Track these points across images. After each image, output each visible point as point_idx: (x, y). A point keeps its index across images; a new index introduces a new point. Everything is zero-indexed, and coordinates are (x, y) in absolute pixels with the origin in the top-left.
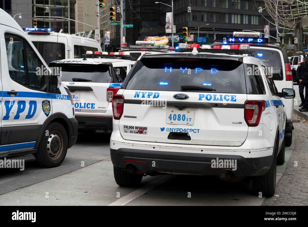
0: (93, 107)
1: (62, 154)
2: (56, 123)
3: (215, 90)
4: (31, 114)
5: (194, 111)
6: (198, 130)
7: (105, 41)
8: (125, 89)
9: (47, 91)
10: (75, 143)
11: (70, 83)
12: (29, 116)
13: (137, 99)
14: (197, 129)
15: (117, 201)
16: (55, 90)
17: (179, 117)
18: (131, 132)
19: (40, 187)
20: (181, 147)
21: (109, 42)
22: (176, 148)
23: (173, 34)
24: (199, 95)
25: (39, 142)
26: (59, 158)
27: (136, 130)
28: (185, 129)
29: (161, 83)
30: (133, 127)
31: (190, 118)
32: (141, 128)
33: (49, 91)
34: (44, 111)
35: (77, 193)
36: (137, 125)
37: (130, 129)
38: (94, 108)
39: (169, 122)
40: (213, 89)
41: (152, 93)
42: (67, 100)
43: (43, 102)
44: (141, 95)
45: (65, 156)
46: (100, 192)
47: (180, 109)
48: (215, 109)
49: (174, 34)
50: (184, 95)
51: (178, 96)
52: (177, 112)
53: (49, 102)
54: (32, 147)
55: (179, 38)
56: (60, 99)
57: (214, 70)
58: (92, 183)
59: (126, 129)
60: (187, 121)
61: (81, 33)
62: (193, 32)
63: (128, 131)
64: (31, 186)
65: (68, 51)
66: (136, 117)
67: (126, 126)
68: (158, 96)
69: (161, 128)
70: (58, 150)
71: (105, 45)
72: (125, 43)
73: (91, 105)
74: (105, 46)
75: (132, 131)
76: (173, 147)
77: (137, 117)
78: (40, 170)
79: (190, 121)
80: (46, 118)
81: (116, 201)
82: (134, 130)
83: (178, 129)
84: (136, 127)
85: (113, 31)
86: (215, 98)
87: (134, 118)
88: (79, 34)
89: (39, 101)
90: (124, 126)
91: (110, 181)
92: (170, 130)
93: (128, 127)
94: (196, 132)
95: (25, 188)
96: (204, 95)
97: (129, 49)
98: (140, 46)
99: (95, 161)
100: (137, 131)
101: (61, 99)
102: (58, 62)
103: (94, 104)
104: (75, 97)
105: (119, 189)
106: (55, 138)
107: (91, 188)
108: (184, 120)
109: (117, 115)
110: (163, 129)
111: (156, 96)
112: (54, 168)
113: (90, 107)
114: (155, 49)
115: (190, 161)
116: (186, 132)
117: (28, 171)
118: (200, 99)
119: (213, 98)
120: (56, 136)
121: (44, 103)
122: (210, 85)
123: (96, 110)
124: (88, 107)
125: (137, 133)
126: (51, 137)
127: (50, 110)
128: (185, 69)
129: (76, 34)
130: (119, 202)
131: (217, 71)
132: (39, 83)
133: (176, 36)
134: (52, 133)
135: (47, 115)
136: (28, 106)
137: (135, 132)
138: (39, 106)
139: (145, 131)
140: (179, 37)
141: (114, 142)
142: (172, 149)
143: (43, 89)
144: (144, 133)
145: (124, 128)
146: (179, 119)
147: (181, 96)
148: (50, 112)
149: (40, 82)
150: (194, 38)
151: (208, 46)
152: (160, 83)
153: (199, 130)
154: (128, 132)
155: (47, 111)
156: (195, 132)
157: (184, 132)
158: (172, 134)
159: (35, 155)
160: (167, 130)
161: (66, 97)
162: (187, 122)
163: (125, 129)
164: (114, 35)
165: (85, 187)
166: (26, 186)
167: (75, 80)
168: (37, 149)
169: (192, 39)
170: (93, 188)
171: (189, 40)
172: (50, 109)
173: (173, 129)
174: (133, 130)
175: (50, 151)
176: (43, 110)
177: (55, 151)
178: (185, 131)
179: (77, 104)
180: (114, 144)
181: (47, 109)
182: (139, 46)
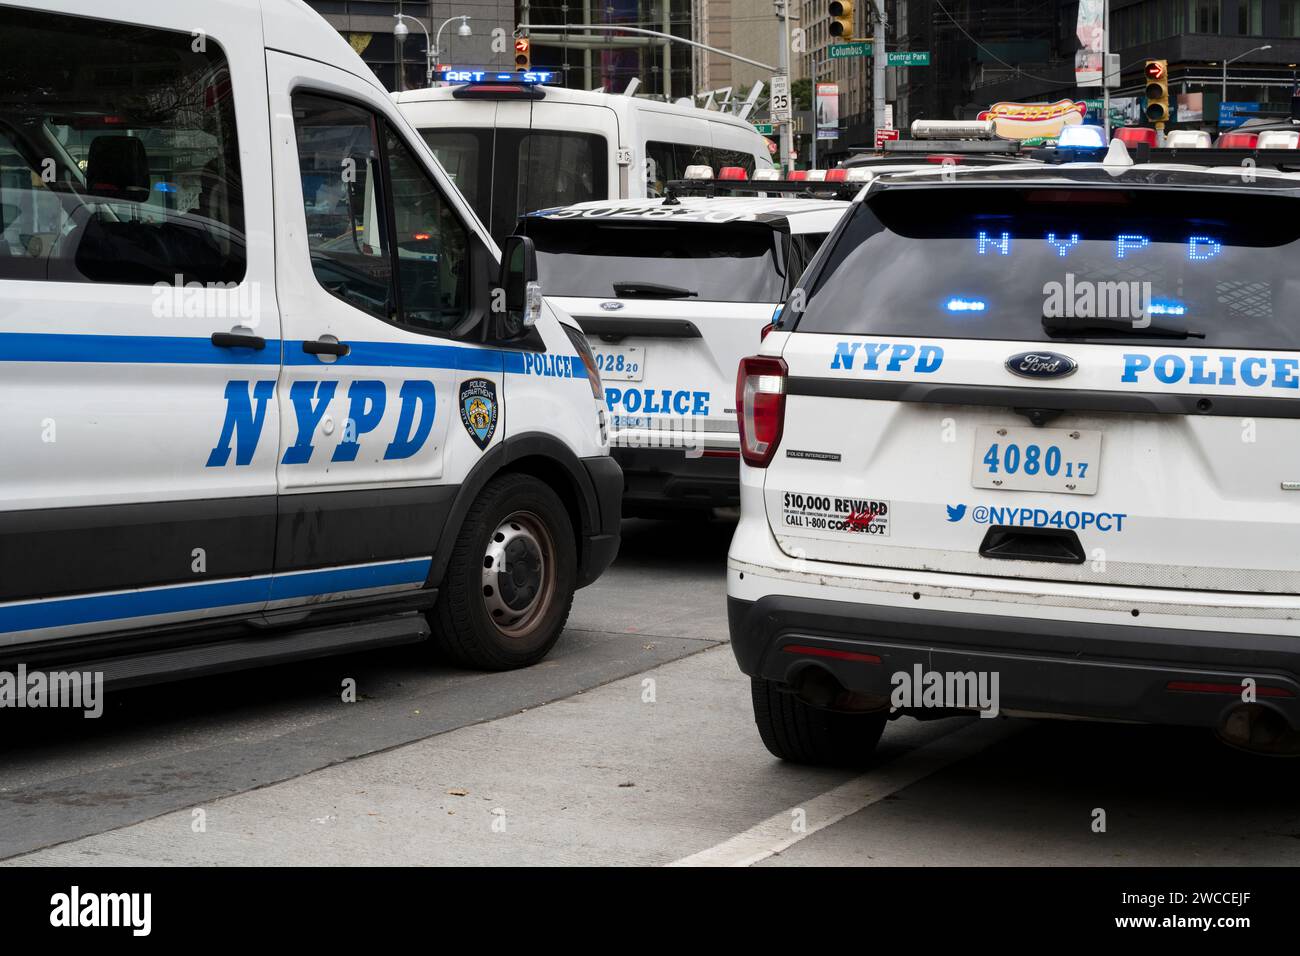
0: (702, 408)
1: (549, 610)
2: (522, 479)
3: (1202, 337)
4: (410, 439)
5: (1101, 429)
6: (1120, 517)
7: (819, 126)
8: (794, 331)
9: (484, 339)
10: (610, 563)
11: (602, 306)
12: (401, 449)
13: (842, 373)
14: (1114, 515)
15: (758, 827)
16: (515, 336)
17: (1033, 460)
18: (815, 523)
19: (434, 758)
20: (1039, 596)
21: (834, 129)
22: (1015, 598)
23: (1107, 93)
24: (1125, 357)
25: (445, 559)
26: (536, 630)
27: (839, 513)
28: (1059, 513)
29: (956, 305)
30: (826, 499)
31: (1080, 465)
32: (860, 506)
33: (491, 340)
34: (467, 427)
35: (589, 788)
36: (843, 495)
37: (814, 510)
38: (706, 412)
39: (988, 479)
40: (1190, 332)
41: (911, 350)
42: (573, 380)
43: (465, 386)
44: (861, 357)
45: (563, 622)
46: (691, 784)
47: (1037, 421)
48: (1198, 423)
49: (1111, 94)
50: (1053, 357)
51: (1026, 364)
52: (1024, 436)
53: (491, 386)
54: (414, 582)
55: (1137, 108)
56: (539, 373)
57: (1205, 243)
58: (661, 744)
59: (796, 508)
60: (1069, 475)
61: (715, 94)
62: (1202, 83)
63: (803, 517)
64: (397, 753)
65: (621, 165)
66: (840, 456)
67: (793, 496)
68: (937, 363)
69: (948, 507)
70: (533, 597)
71: (818, 142)
72: (893, 134)
73: (692, 398)
74: (822, 147)
75: (821, 518)
76: (1004, 592)
77: (842, 459)
78: (449, 682)
79: (1082, 476)
80: (476, 454)
81: (750, 827)
82: (830, 516)
83: (1026, 514)
84: (837, 501)
85: (856, 84)
86: (1198, 371)
87: (828, 459)
88: (708, 97)
89: (447, 382)
90: (787, 495)
91: (743, 738)
92: (988, 518)
93: (805, 503)
94: (1109, 527)
95: (366, 760)
96: (1146, 361)
97: (881, 158)
98: (929, 142)
99: (700, 642)
100: (842, 517)
101: (547, 373)
102: (555, 213)
103: (707, 396)
104: (625, 363)
105: (776, 772)
106: (518, 541)
107: (654, 766)
108: (1052, 473)
109: (755, 446)
110: (956, 513)
111: (929, 363)
112: (512, 672)
113: (687, 408)
114: (996, 153)
115: (1079, 659)
116: (1064, 527)
117: (399, 685)
118: (1129, 375)
119: (1188, 373)
120: (523, 532)
121: (471, 392)
122: (1180, 311)
123: (715, 421)
124: (682, 407)
125: (844, 526)
126: (500, 538)
127: (494, 423)
128: (1069, 238)
129: (695, 97)
130: (762, 835)
131: (1218, 247)
132: (449, 306)
133: (1122, 103)
134: (506, 523)
135: (482, 444)
136: (394, 403)
137: (832, 524)
138: (447, 403)
139: (878, 520)
140: (1139, 106)
141: (743, 568)
142: (997, 601)
143: (465, 329)
144: (873, 529)
145: (787, 505)
146: (1032, 466)
147: (1041, 361)
148: (493, 431)
149: (452, 301)
150: (1203, 109)
151: (1196, 136)
152: (950, 301)
153: (1125, 516)
154: (804, 522)
155: (481, 426)
156: (1104, 526)
157: (1055, 526)
158: (1003, 534)
159: (430, 613)
160: (975, 518)
161: (570, 367)
162: (1070, 481)
163: (791, 508)
164: (861, 100)
165: (626, 762)
166: (376, 752)
167: (624, 292)
168: (436, 590)
169: (1194, 113)
170: (663, 766)
171: (1183, 118)
172: (496, 419)
173: (1006, 512)
174: (825, 515)
175: (497, 600)
176: (464, 421)
177: (517, 597)
178: (1060, 523)
179: (632, 397)
180: (742, 576)
181: (484, 417)
182: (925, 142)
